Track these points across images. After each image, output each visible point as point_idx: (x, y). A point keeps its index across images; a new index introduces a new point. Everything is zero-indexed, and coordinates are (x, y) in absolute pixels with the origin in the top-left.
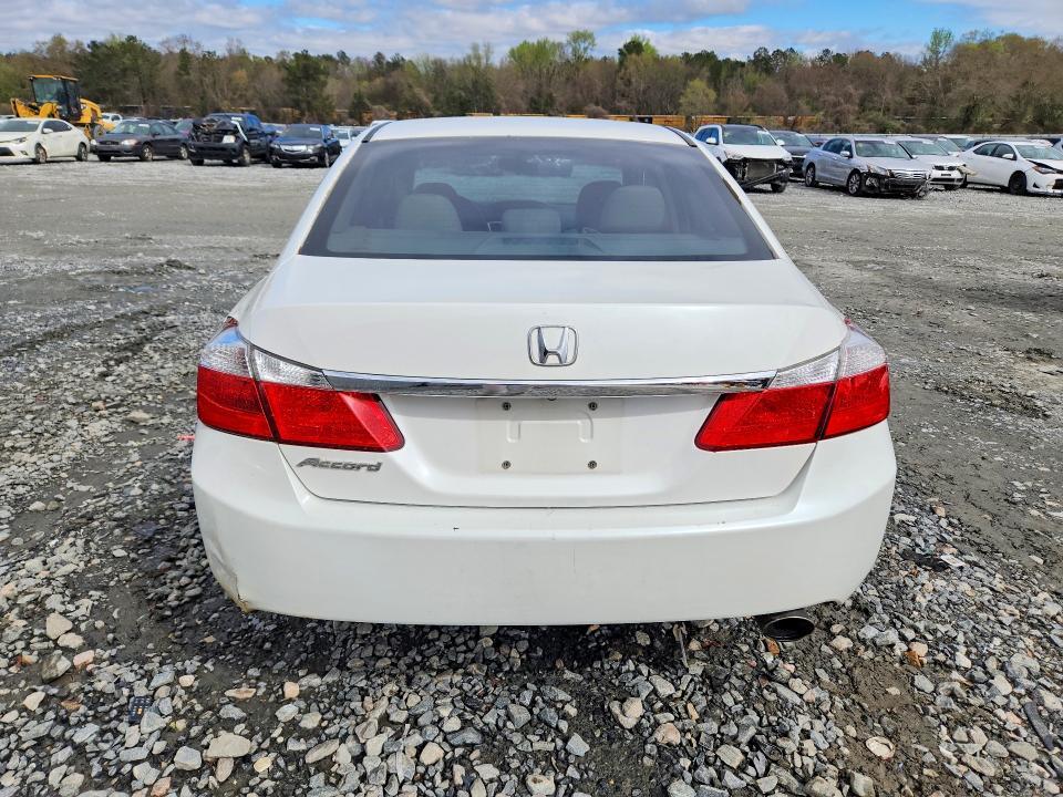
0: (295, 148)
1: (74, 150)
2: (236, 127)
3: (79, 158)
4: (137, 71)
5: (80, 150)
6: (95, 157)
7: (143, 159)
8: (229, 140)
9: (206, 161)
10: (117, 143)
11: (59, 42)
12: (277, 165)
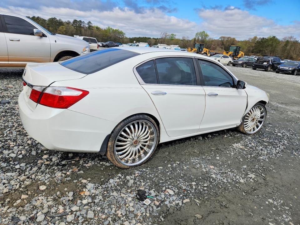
0: (285, 68)
1: (227, 63)
2: (269, 60)
3: (228, 65)
4: (272, 45)
5: (229, 63)
6: (232, 65)
7: (243, 67)
8: (265, 63)
9: (257, 69)
10: (237, 62)
11: (255, 38)
12: (278, 72)
